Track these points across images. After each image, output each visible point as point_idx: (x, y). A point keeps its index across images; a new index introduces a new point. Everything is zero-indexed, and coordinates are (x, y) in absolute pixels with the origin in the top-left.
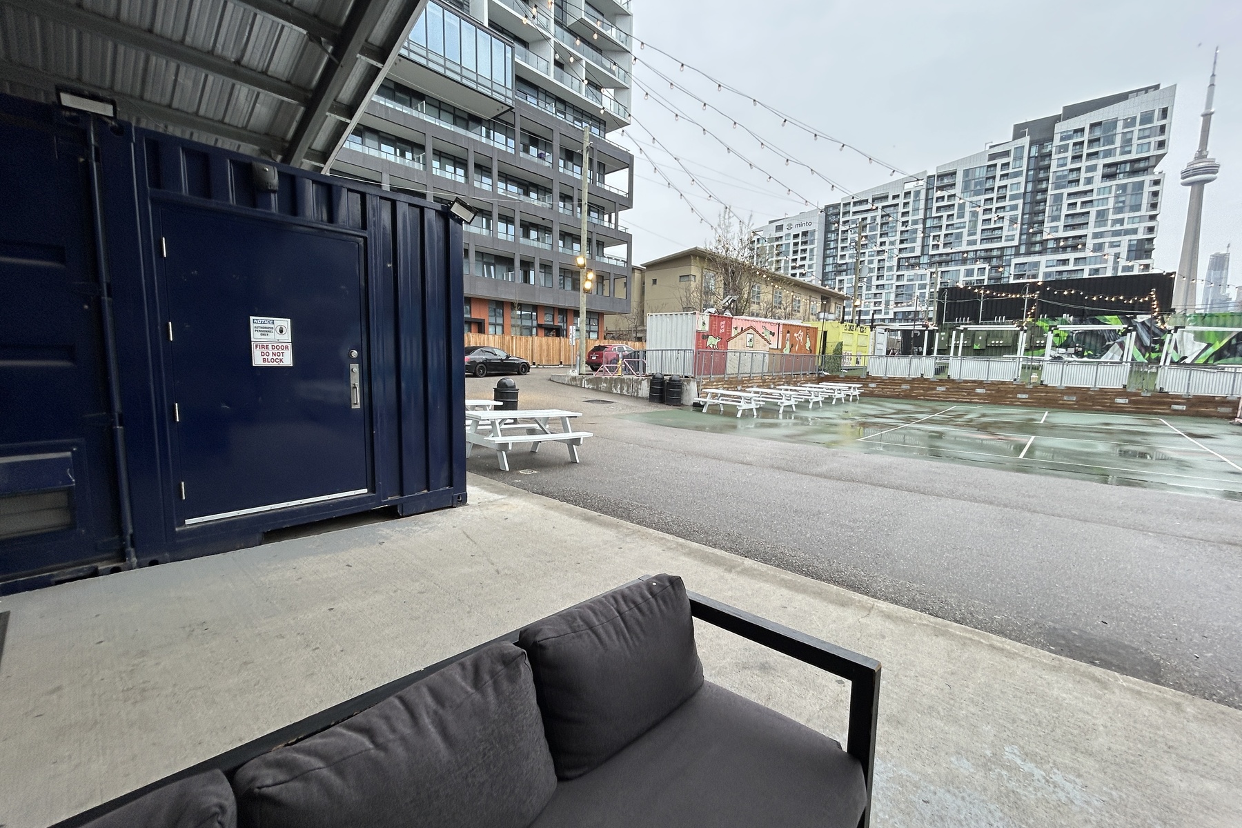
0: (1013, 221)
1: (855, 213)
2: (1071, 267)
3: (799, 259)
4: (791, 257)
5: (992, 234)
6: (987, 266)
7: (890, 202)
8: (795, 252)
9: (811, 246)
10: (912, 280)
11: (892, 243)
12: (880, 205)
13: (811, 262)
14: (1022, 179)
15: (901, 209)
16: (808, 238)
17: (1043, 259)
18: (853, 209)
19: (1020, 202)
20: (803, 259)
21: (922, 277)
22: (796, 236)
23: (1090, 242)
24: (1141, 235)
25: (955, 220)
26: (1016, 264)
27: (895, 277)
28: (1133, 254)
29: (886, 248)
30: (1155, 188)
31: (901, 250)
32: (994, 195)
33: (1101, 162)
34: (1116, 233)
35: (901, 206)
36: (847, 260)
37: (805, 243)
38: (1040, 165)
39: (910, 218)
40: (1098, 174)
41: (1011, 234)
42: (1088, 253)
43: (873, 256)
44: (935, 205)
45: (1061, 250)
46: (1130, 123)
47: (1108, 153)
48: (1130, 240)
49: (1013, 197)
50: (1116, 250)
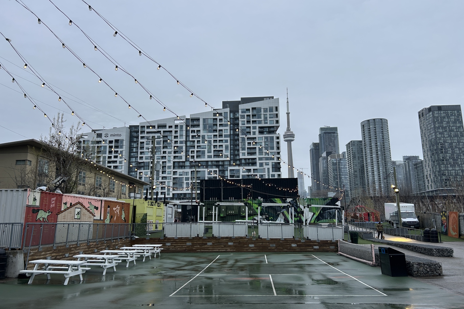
0: (227, 147)
1: (148, 133)
2: (252, 173)
3: (113, 157)
4: (107, 155)
5: (218, 153)
6: (217, 169)
7: (167, 129)
8: (110, 152)
9: (121, 150)
10: (181, 175)
11: (170, 153)
12: (162, 130)
13: (121, 160)
14: (228, 128)
15: (173, 134)
16: (119, 144)
17: (241, 168)
18: (147, 130)
19: (229, 139)
20: (116, 157)
21: (187, 173)
22: (111, 142)
23: (258, 162)
24: (275, 161)
25: (201, 144)
26: (230, 170)
27: (172, 173)
28: (274, 169)
29: (166, 155)
30: (278, 140)
31: (175, 157)
32: (217, 134)
33: (258, 125)
34: (267, 159)
35: (173, 132)
36: (144, 160)
37: (117, 147)
38: (235, 123)
39: (178, 140)
40: (257, 131)
41: (226, 155)
42: (258, 167)
43: (159, 159)
44: (191, 134)
45: (247, 164)
46: (266, 110)
47: (260, 122)
48: (272, 163)
49: (226, 136)
50: (268, 167)
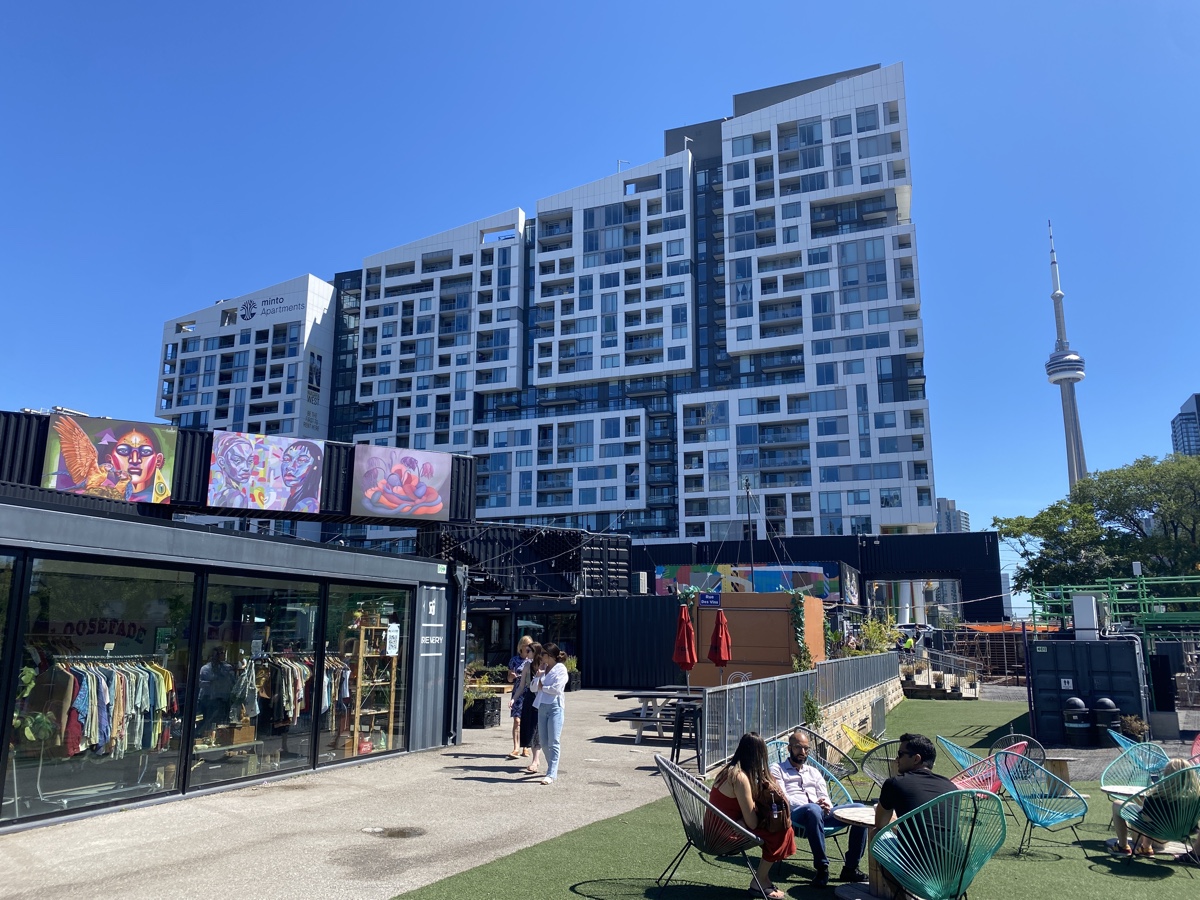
1: (390, 292)
2: (782, 415)
3: (266, 390)
4: (250, 383)
6: (641, 412)
8: (259, 374)
9: (292, 360)
10: (502, 445)
12: (436, 276)
13: (290, 397)
15: (477, 286)
16: (287, 345)
17: (732, 396)
18: (386, 282)
20: (275, 389)
22: (262, 336)
24: (895, 348)
27: (470, 436)
29: (452, 369)
30: (904, 253)
32: (640, 264)
33: (806, 199)
35: (477, 279)
37: (277, 354)
38: (708, 200)
40: (804, 222)
41: (678, 341)
43: (426, 388)
46: (840, 125)
47: (818, 182)
48: (879, 359)
50: (857, 379)
